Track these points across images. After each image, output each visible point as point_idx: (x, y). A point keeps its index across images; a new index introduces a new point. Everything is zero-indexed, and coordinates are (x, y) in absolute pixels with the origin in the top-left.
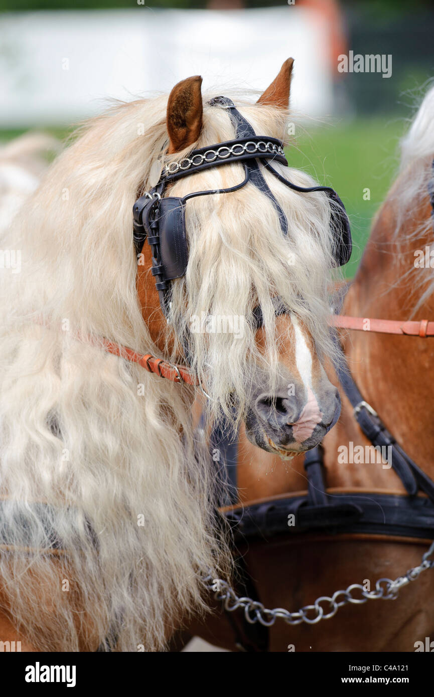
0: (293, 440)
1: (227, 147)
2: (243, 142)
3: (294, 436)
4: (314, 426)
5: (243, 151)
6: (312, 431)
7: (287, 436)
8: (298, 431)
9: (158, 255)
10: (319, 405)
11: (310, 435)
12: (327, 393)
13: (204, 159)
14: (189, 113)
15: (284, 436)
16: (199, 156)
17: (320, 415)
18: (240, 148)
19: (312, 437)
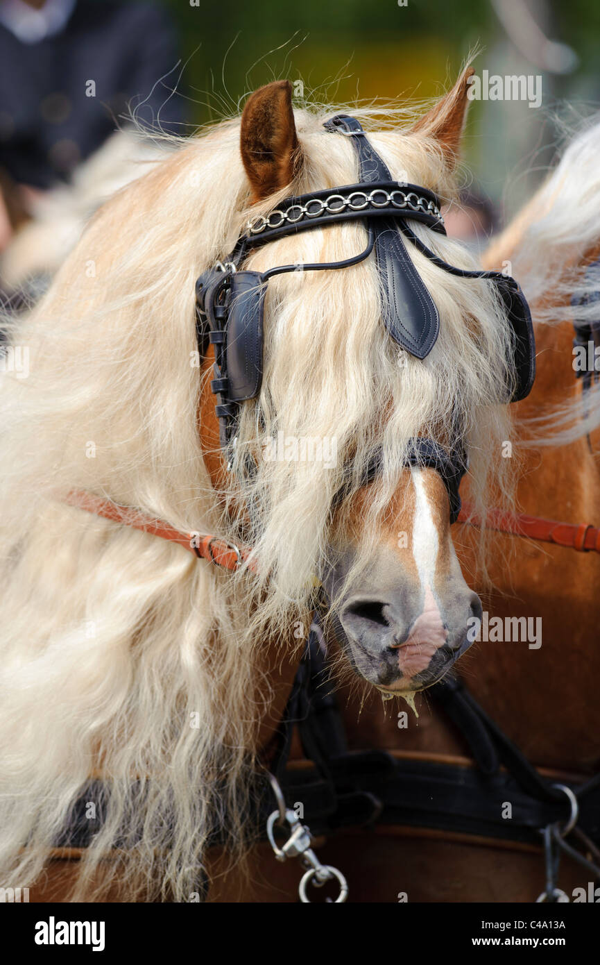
0: (399, 674)
1: (343, 196)
2: (367, 189)
3: (401, 667)
4: (433, 652)
5: (366, 203)
6: (430, 659)
7: (390, 667)
8: (407, 659)
9: (222, 362)
10: (442, 618)
11: (426, 666)
12: (459, 598)
13: (304, 212)
14: (275, 140)
15: (385, 668)
16: (298, 208)
17: (443, 634)
18: (361, 199)
19: (428, 669)
